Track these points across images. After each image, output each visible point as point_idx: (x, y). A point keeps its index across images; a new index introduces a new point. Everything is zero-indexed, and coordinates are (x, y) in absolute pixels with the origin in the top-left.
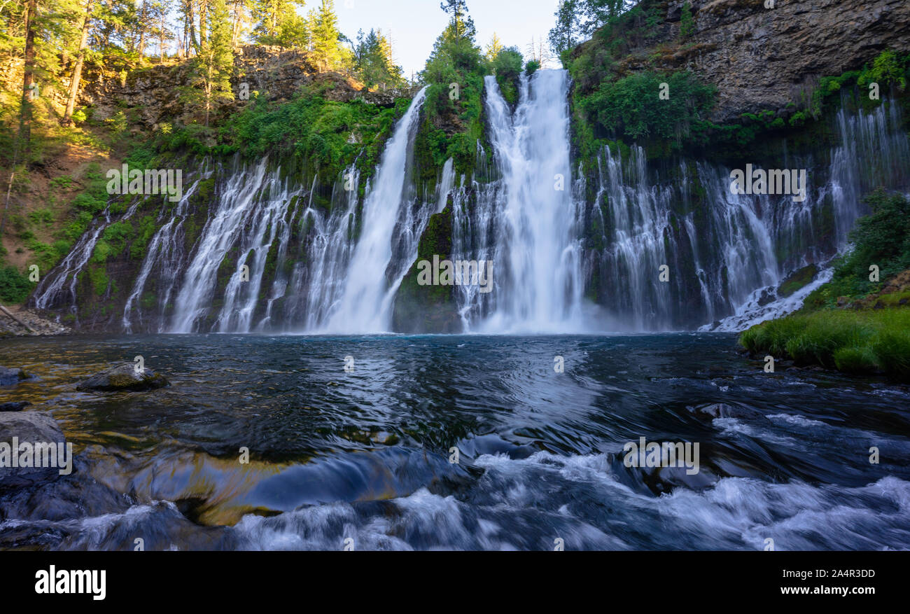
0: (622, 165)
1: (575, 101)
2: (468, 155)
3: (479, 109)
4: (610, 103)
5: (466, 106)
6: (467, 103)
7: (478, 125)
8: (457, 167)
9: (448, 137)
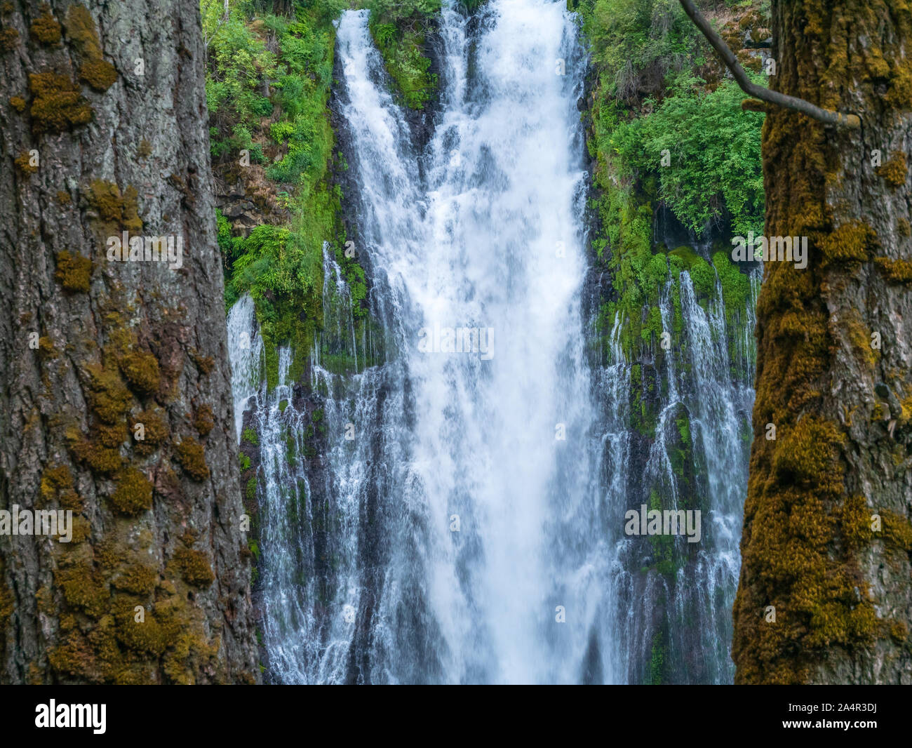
0: (729, 328)
1: (599, 130)
2: (298, 292)
3: (326, 145)
4: (691, 157)
5: (286, 137)
6: (287, 127)
7: (325, 196)
8: (268, 326)
9: (236, 233)
